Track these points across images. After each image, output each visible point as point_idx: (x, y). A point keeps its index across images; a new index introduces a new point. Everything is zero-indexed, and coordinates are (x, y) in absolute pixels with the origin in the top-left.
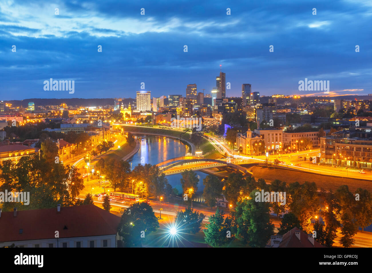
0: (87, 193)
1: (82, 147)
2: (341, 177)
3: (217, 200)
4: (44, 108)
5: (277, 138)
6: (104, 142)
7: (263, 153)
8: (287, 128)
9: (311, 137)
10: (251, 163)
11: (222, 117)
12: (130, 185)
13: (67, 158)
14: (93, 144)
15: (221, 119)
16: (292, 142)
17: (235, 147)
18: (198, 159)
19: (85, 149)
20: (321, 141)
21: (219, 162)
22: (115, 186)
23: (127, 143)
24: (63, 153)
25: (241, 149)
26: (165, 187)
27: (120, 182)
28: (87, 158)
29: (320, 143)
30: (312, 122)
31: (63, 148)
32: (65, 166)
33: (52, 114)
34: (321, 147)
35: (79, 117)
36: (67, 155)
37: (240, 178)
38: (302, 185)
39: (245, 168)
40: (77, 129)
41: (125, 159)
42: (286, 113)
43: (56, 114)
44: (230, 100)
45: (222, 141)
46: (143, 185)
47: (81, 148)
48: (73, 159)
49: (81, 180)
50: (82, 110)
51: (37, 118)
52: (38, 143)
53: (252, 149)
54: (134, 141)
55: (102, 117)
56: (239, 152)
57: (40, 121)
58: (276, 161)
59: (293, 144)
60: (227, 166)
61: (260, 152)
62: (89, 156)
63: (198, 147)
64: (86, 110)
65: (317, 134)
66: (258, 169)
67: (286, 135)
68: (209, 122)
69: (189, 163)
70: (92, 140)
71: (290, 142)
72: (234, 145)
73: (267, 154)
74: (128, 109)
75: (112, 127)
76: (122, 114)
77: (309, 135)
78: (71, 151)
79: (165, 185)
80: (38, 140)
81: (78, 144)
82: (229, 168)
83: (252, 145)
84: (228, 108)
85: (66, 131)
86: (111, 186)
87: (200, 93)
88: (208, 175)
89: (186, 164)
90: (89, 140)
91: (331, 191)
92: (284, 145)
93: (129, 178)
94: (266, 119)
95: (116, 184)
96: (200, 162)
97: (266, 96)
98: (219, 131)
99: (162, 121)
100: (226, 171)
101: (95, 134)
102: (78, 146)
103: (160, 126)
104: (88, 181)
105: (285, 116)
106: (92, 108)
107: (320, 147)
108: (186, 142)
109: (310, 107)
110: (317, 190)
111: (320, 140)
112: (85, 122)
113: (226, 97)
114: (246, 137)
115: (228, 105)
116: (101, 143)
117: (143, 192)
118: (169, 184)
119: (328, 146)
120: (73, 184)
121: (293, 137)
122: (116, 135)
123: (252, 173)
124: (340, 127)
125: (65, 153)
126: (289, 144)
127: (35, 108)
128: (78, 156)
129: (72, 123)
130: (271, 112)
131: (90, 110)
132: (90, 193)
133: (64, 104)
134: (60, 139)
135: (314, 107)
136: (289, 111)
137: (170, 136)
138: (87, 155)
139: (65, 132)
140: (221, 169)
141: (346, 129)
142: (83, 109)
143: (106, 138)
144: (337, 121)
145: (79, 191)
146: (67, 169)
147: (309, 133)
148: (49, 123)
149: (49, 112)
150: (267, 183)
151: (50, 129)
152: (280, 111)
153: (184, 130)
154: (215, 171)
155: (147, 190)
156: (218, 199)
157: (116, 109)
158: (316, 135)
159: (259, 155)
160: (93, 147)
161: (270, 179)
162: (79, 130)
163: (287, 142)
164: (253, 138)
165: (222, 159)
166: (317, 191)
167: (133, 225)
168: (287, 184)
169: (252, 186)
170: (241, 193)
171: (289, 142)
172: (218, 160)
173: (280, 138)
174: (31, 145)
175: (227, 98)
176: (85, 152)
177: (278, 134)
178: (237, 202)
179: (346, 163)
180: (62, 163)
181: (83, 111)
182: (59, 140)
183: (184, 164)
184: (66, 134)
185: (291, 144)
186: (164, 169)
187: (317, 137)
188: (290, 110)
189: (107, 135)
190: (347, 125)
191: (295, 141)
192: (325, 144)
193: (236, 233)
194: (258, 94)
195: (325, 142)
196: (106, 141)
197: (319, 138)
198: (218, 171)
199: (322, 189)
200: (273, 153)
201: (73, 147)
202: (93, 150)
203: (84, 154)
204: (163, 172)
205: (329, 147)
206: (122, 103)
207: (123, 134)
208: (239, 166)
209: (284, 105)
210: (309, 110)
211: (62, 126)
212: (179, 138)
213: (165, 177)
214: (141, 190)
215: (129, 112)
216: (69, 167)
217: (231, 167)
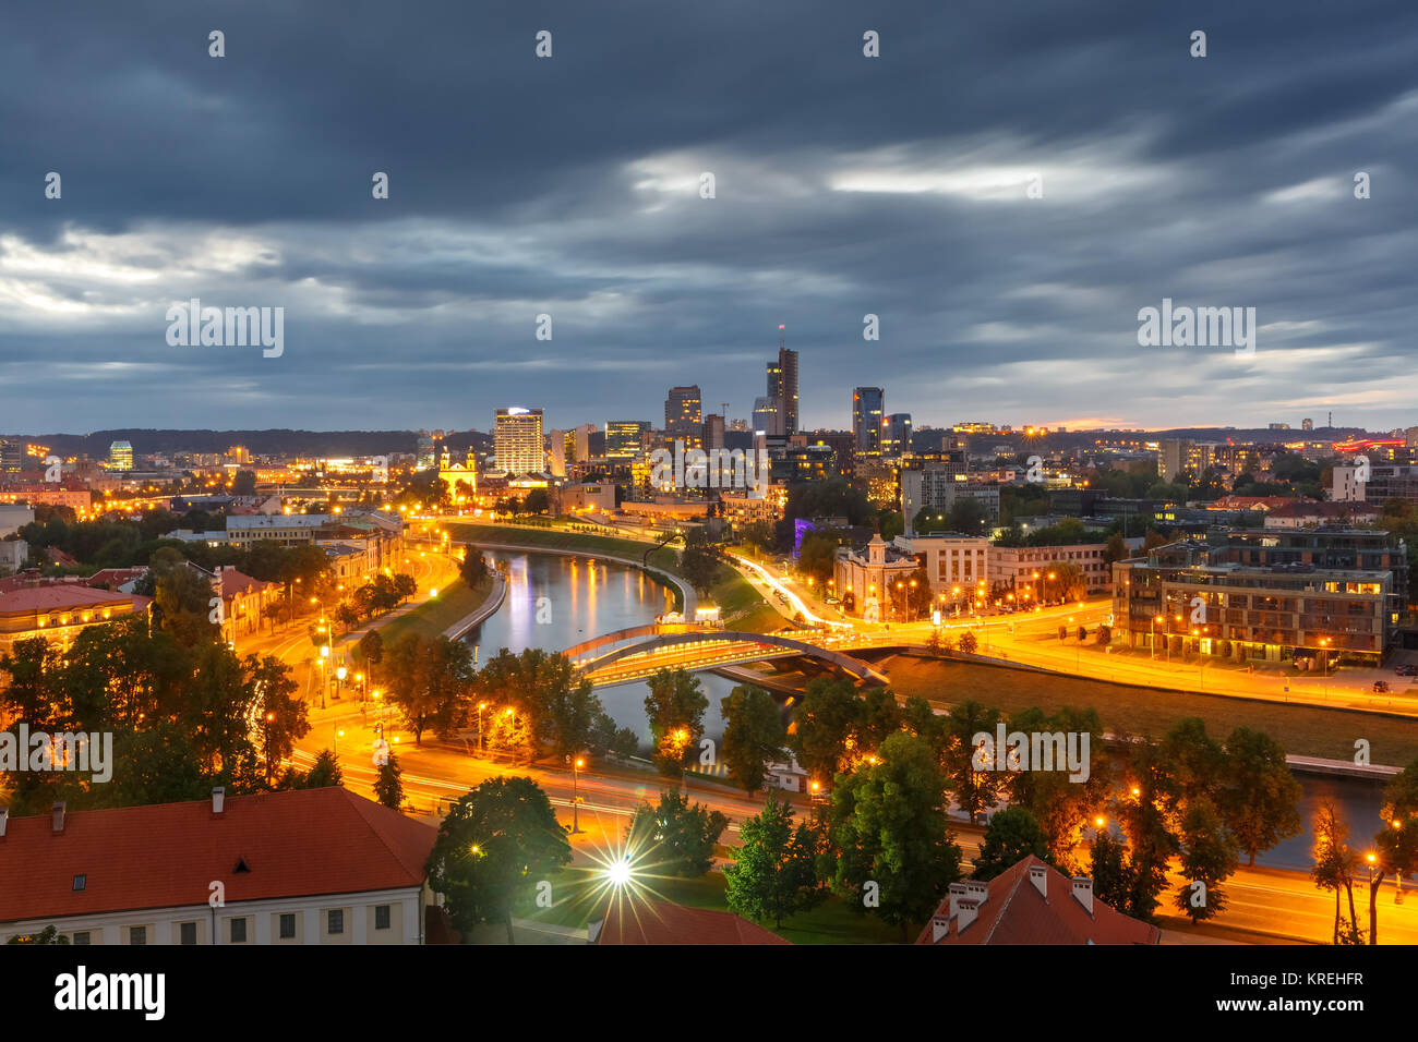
0: (321, 748)
1: (303, 594)
2: (1182, 692)
3: (770, 768)
4: (167, 463)
5: (968, 564)
6: (381, 578)
7: (924, 614)
8: (1003, 532)
9: (1083, 561)
10: (885, 645)
11: (786, 495)
12: (470, 720)
13: (251, 630)
14: (343, 584)
15: (782, 502)
16: (1018, 579)
17: (830, 592)
18: (706, 632)
19: (314, 600)
20: (1116, 573)
21: (776, 641)
22: (418, 725)
23: (463, 580)
24: (234, 615)
25: (850, 601)
26: (592, 727)
27: (435, 712)
28: (321, 630)
29: (1111, 581)
30: (1084, 512)
31: (237, 597)
32: (243, 659)
33: (195, 480)
34: (1115, 594)
35: (292, 494)
36: (250, 622)
37: (846, 694)
38: (1052, 719)
39: (863, 663)
40: (285, 535)
41: (455, 633)
42: (1000, 483)
43: (212, 483)
44: (812, 438)
45: (786, 573)
46: (517, 720)
47: (299, 597)
48: (273, 635)
49: (300, 706)
50: (305, 470)
51: (140, 495)
52: (143, 582)
53: (888, 599)
54: (486, 573)
55: (375, 492)
56: (842, 608)
57: (151, 507)
58: (965, 639)
59: (1022, 585)
60: (804, 656)
61: (914, 611)
62: (326, 625)
63: (706, 594)
64: (317, 470)
65: (1102, 552)
66: (907, 666)
67: (999, 554)
68: (741, 512)
69: (673, 646)
70: (339, 571)
71: (1013, 576)
72: (825, 587)
73: (937, 616)
74: (466, 467)
75: (411, 526)
76: (446, 484)
77: (1075, 555)
78: (264, 605)
79: (593, 721)
80: (145, 570)
81: (287, 585)
82: (809, 661)
83: (886, 589)
84: (807, 465)
85: (246, 540)
86: (406, 723)
87: (711, 418)
88: (739, 685)
89: (665, 648)
90: (329, 571)
91: (1148, 738)
92: (994, 587)
93: (468, 699)
94: (933, 503)
95: (424, 716)
96: (711, 641)
97: (933, 428)
98: (775, 541)
99: (582, 508)
100: (800, 672)
101: (348, 551)
102: (288, 590)
103: (576, 525)
104: (323, 707)
105: (997, 493)
106: (340, 464)
107: (1111, 592)
108: (666, 578)
109: (1078, 464)
110: (1102, 732)
111: (1110, 571)
112: (313, 510)
113: (800, 429)
114: (868, 561)
115: (805, 457)
116: (372, 582)
117: (517, 744)
118: (605, 716)
119: (1137, 593)
120: (270, 717)
121: (1021, 559)
122: (423, 554)
123: (885, 679)
124: (1177, 531)
125: (244, 615)
126: (1010, 586)
127: (135, 460)
128: (290, 624)
129: (269, 513)
130: (951, 479)
131: (332, 470)
132: (331, 749)
133: (239, 450)
134: (227, 568)
135: (1091, 465)
136: (1008, 478)
137: (609, 558)
138: (322, 621)
139: (243, 544)
140: (782, 664)
141: (1196, 536)
142: (308, 467)
143: (389, 565)
144: (1169, 512)
145: (292, 742)
146: (249, 669)
147: (1075, 549)
148: (184, 514)
149: (187, 474)
150: (937, 712)
151: (191, 531)
152: (980, 478)
153: (659, 538)
154: (762, 672)
155: (529, 736)
156: (771, 763)
157: (424, 468)
158: (1099, 553)
159: (911, 619)
160: (344, 594)
161: (944, 699)
162: (294, 538)
163: (1002, 578)
164: (891, 565)
165: (786, 633)
166: (1102, 737)
167: (482, 855)
168: (1002, 713)
169: (886, 721)
170: (849, 744)
171: (1009, 578)
172: (772, 634)
173: (981, 564)
174: (120, 588)
175: (802, 433)
176: (315, 610)
177: (974, 552)
178: (836, 774)
179: (1196, 647)
180: (232, 649)
181: (305, 474)
182: (222, 569)
183: (657, 649)
184: (247, 549)
185: (1017, 586)
186: (590, 667)
187: (1103, 562)
188: (1013, 473)
189: (393, 552)
190: (1200, 522)
191: (1030, 572)
192: (1128, 583)
193: (834, 877)
194: (907, 422)
195: (1127, 576)
196: (388, 572)
197: (1107, 566)
198: (771, 673)
199: (1117, 732)
200: (958, 612)
201: (271, 593)
202: (342, 606)
203: (312, 616)
204: (585, 678)
205: (1141, 593)
206: (445, 448)
207: (447, 548)
208: (844, 656)
209: (994, 459)
210: (1075, 473)
211: (231, 522)
212: (641, 565)
213: (593, 693)
214: (511, 736)
215: (470, 478)
216: (254, 660)
217: (815, 658)
